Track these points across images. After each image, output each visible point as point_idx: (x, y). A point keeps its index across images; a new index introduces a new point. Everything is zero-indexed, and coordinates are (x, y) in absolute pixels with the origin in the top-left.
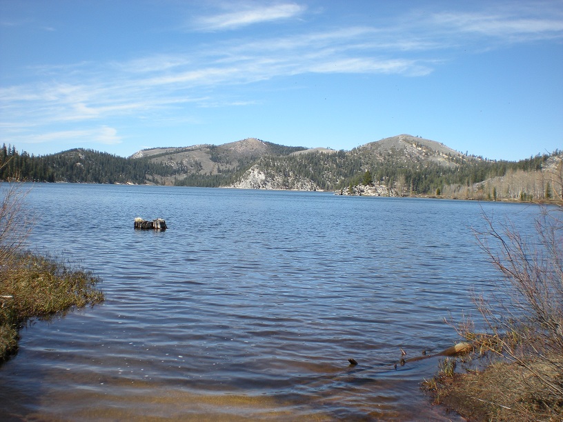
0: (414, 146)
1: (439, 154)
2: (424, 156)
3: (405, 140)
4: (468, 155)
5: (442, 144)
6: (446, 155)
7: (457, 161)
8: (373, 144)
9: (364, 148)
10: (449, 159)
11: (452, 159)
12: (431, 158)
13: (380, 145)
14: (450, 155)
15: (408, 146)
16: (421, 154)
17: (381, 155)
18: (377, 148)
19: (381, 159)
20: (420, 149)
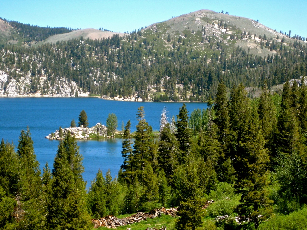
0: (216, 26)
1: (250, 37)
2: (229, 41)
3: (204, 19)
4: (292, 36)
5: (256, 22)
6: (260, 37)
7: (273, 47)
8: (160, 25)
9: (148, 32)
10: (262, 44)
11: (267, 45)
12: (238, 44)
13: (169, 27)
14: (265, 38)
15: (208, 26)
16: (225, 38)
17: (169, 40)
18: (165, 31)
19: (169, 47)
20: (224, 30)
